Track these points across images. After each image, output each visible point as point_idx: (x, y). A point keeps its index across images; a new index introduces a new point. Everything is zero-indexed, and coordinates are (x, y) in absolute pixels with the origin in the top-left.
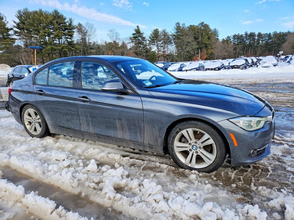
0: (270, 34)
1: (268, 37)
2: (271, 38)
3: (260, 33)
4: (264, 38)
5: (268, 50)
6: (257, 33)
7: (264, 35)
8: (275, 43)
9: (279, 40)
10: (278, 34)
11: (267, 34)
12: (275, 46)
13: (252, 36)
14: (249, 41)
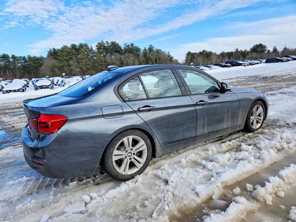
0: (24, 57)
1: (23, 60)
2: (26, 61)
3: (14, 56)
4: (20, 60)
5: (27, 72)
6: (10, 56)
7: (19, 57)
8: (33, 66)
9: (35, 63)
10: (33, 58)
11: (21, 57)
12: (33, 69)
13: (6, 58)
14: (4, 63)
